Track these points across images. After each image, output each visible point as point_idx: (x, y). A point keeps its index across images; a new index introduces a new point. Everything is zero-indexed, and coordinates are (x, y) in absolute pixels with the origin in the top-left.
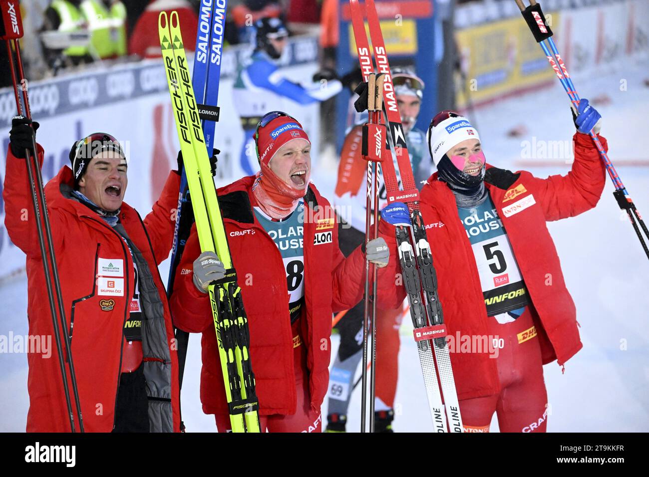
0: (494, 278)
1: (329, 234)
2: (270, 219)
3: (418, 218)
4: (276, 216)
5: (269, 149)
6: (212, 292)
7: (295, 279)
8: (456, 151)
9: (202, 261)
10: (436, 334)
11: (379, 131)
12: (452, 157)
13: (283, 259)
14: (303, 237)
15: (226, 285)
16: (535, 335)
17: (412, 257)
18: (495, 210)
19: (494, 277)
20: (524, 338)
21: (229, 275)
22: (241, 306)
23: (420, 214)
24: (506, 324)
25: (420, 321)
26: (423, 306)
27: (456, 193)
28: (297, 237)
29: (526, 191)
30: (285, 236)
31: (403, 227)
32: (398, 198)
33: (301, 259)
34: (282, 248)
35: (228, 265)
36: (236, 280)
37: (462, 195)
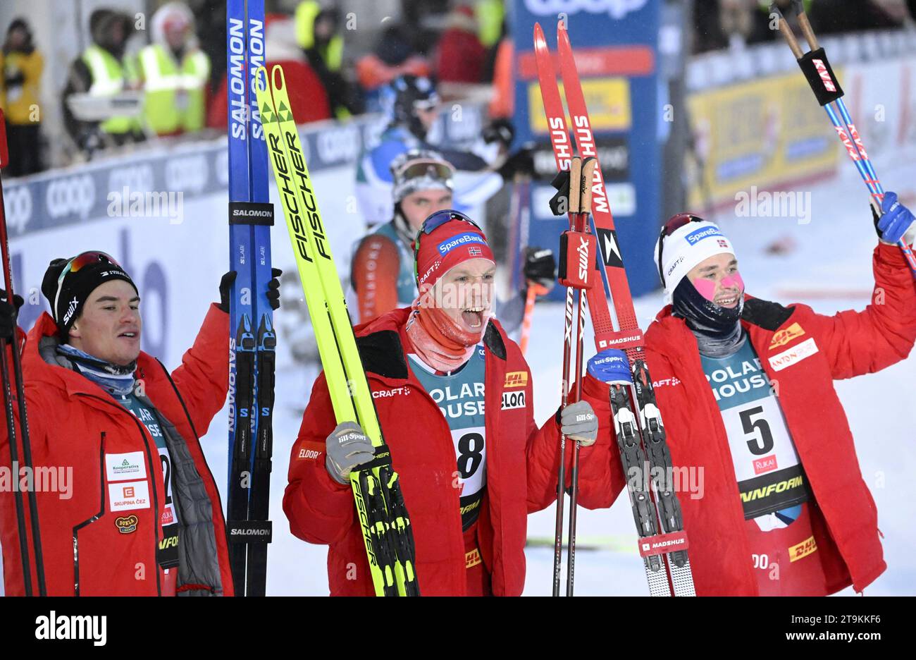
0: (754, 462)
1: (521, 394)
2: (433, 372)
3: (642, 371)
4: (442, 368)
5: (434, 268)
6: (356, 482)
7: (470, 460)
8: (701, 270)
9: (340, 436)
10: (672, 546)
11: (585, 242)
12: (695, 280)
13: (452, 432)
14: (485, 399)
15: (376, 470)
16: (814, 550)
17: (634, 430)
18: (758, 359)
19: (755, 459)
20: (799, 554)
21: (379, 456)
22: (400, 501)
23: (646, 366)
24: (772, 531)
25: (647, 526)
26: (652, 504)
27: (700, 335)
28: (475, 399)
29: (803, 333)
30: (456, 397)
31: (621, 385)
32: (612, 342)
33: (481, 431)
34: (452, 415)
35: (377, 442)
36: (390, 462)
37: (709, 338)
